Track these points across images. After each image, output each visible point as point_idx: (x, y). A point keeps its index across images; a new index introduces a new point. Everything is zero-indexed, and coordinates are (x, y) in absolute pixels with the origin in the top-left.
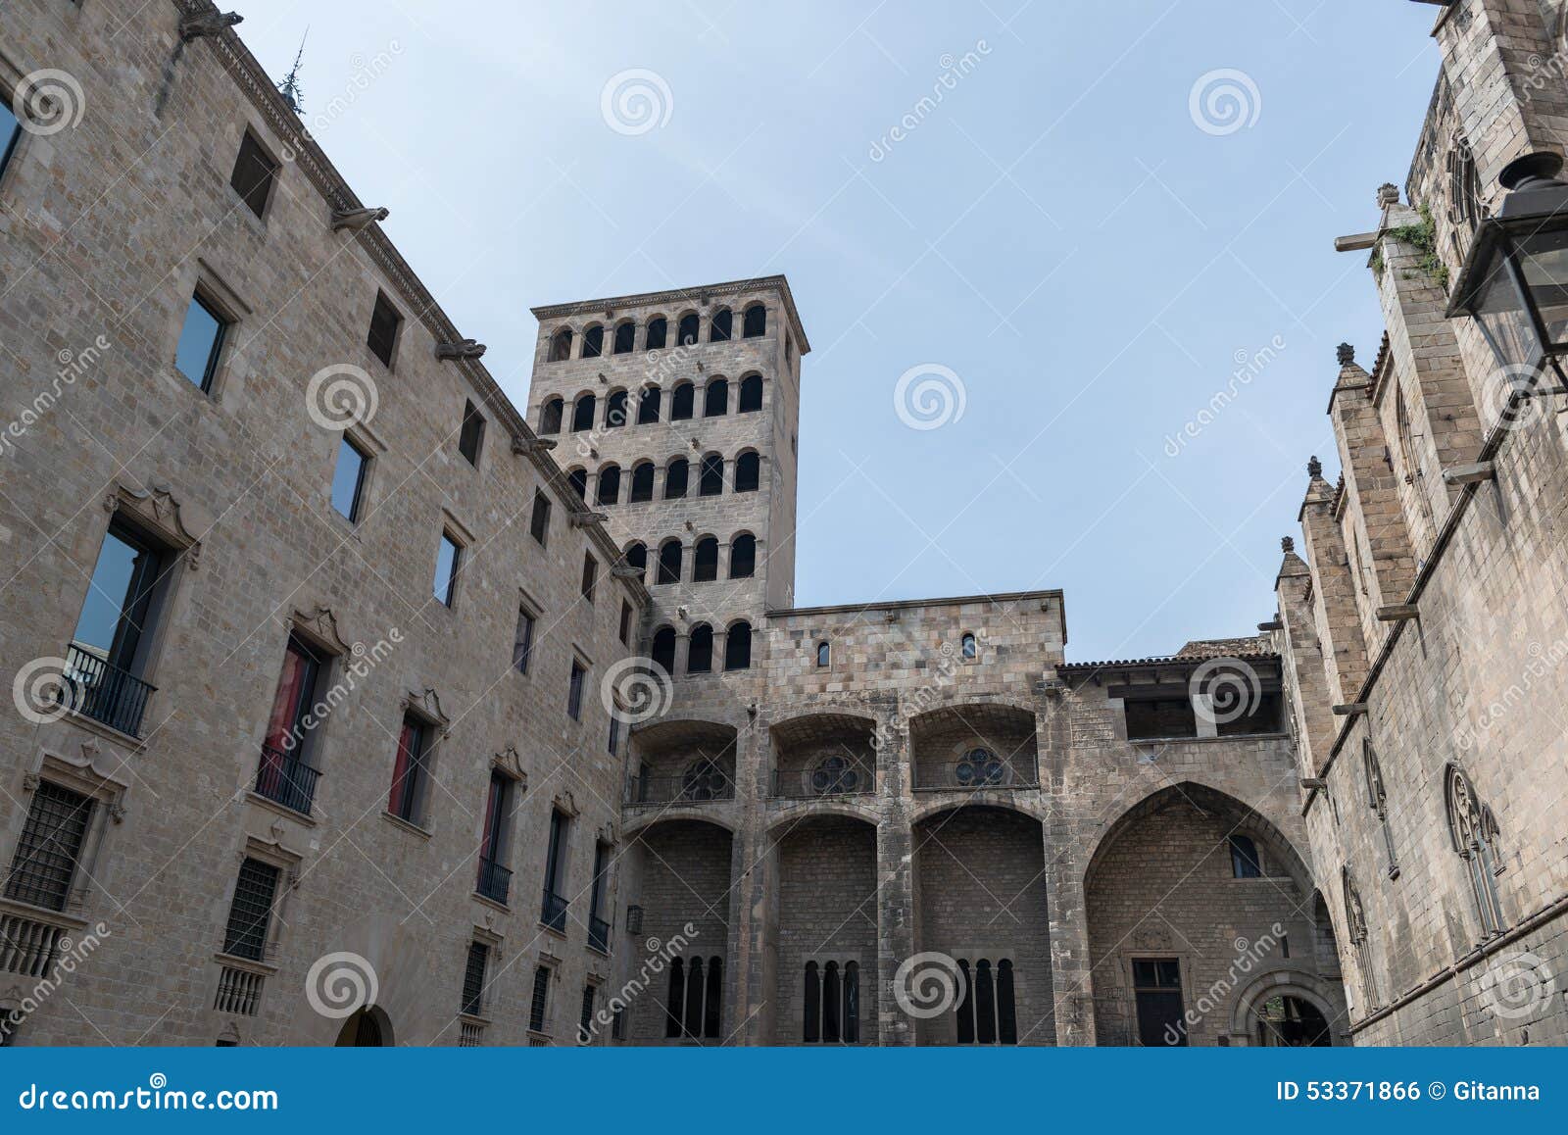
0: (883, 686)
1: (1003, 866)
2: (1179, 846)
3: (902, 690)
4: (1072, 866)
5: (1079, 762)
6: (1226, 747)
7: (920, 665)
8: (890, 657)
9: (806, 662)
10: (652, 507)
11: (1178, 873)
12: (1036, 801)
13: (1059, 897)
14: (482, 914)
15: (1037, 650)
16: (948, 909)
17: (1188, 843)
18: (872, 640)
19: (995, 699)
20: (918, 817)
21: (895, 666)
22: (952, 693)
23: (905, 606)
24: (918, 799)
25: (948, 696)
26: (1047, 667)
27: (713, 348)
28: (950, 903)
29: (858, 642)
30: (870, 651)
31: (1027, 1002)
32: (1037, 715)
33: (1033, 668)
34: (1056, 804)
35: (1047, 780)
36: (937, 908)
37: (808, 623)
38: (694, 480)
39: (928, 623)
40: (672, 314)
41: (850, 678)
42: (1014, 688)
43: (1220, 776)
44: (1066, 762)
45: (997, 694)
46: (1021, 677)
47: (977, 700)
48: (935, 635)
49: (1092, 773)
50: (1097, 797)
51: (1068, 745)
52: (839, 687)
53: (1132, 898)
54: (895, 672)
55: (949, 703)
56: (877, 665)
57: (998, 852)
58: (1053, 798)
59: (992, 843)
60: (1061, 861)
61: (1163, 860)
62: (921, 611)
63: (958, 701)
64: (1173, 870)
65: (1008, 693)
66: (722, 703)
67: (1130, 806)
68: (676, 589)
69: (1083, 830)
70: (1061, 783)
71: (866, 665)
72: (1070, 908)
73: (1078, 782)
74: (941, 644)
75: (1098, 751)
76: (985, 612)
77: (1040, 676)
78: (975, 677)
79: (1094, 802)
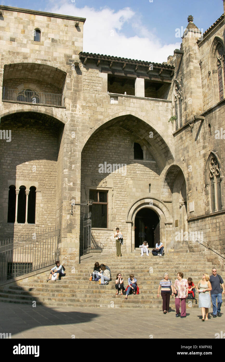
1: (36, 144)
2: (114, 144)
4: (77, 145)
5: (85, 99)
6: (148, 102)
7: (12, 40)
11: (112, 155)
12: (64, 114)
13: (70, 158)
15: (71, 44)
16: (8, 162)
17: (118, 143)
19: (49, 64)
20: (4, 114)
22: (28, 56)
24: (5, 105)
25: (26, 58)
26: (75, 52)
28: (10, 159)
31: (42, 205)
32: (68, 74)
33: (68, 52)
34: (72, 117)
35: (69, 105)
36: (2, 161)
39: (19, 21)
42: (58, 60)
43: (144, 114)
44: (79, 98)
45: (50, 61)
46: (63, 56)
47: (39, 62)
48: (21, 27)
49: (90, 105)
50: (91, 116)
51: (81, 90)
53: (93, 164)
55: (26, 61)
57: (35, 138)
58: (72, 114)
59: (32, 133)
60: (72, 142)
61: (107, 149)
62: (15, 14)
63: (30, 61)
64: (111, 154)
65: (55, 62)
67: (105, 122)
69: (83, 130)
70: (76, 107)
72: (74, 164)
73: (83, 107)
74: (24, 32)
75: (94, 95)
76: (48, 21)
77: (71, 57)
78: (39, 51)
79: (90, 118)
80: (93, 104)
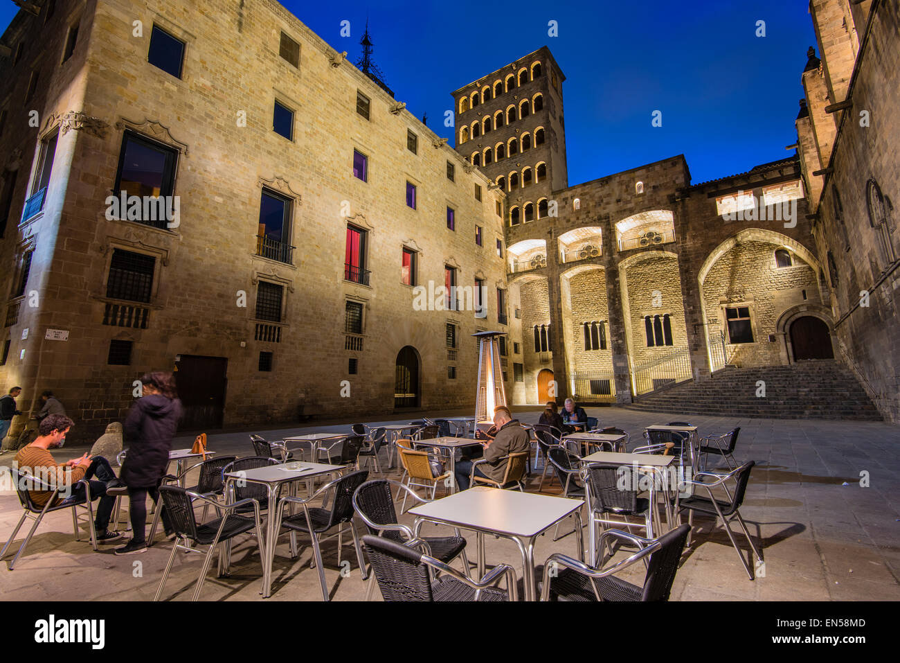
0: (603, 213)
3: (611, 213)
4: (692, 272)
5: (694, 229)
7: (618, 201)
8: (605, 200)
9: (570, 209)
10: (504, 161)
12: (674, 249)
13: (687, 285)
15: (671, 184)
18: (597, 195)
21: (608, 203)
22: (633, 209)
23: (610, 177)
24: (621, 255)
25: (632, 211)
27: (521, 88)
29: (591, 197)
30: (596, 199)
31: (677, 329)
32: (673, 212)
33: (670, 192)
34: (683, 248)
35: (679, 239)
36: (635, 297)
37: (570, 194)
39: (621, 183)
41: (589, 212)
42: (662, 203)
44: (688, 230)
45: (654, 206)
46: (665, 197)
48: (624, 187)
49: (700, 233)
50: (703, 242)
52: (585, 216)
53: (725, 283)
54: (607, 206)
56: (600, 205)
58: (682, 246)
60: (687, 271)
62: (617, 178)
65: (659, 205)
66: (539, 231)
68: (517, 191)
69: (697, 257)
70: (686, 238)
71: (595, 206)
73: (694, 238)
74: (627, 190)
75: (703, 222)
76: (647, 172)
77: (674, 195)
78: (643, 201)
79: (702, 245)
80: (704, 231)
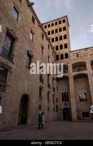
0: (86, 58)
3: (88, 58)
8: (86, 54)
9: (75, 56)
10: (54, 42)
14: (41, 84)
21: (87, 55)
23: (87, 48)
24: (92, 70)
27: (59, 25)
29: (82, 53)
30: (84, 54)
37: (75, 52)
38: (59, 39)
40: (54, 22)
41: (81, 57)
56: (85, 56)
68: (58, 51)
71: (83, 56)
